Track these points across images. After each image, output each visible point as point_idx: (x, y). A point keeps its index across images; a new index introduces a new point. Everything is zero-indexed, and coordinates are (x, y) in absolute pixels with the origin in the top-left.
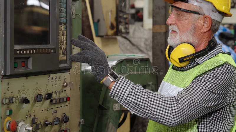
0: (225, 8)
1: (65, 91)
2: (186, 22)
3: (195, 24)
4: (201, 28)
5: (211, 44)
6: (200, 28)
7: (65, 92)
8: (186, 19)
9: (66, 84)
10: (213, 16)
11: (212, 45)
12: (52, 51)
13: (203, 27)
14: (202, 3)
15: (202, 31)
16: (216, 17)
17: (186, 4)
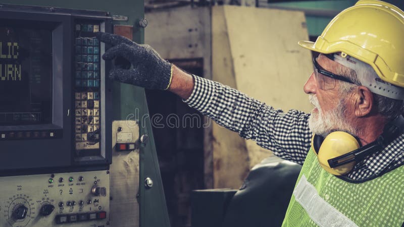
0: (399, 77)
1: (96, 201)
2: (330, 93)
3: (344, 100)
4: (356, 108)
5: (391, 129)
6: (353, 107)
7: (96, 203)
8: (331, 89)
9: (96, 190)
10: (377, 88)
11: (393, 132)
12: (52, 135)
13: (360, 106)
14: (357, 64)
15: (357, 113)
16: (384, 90)
17: (331, 61)
